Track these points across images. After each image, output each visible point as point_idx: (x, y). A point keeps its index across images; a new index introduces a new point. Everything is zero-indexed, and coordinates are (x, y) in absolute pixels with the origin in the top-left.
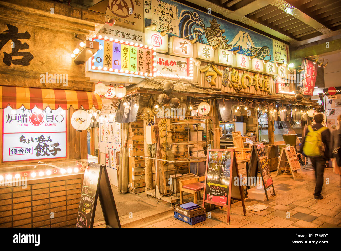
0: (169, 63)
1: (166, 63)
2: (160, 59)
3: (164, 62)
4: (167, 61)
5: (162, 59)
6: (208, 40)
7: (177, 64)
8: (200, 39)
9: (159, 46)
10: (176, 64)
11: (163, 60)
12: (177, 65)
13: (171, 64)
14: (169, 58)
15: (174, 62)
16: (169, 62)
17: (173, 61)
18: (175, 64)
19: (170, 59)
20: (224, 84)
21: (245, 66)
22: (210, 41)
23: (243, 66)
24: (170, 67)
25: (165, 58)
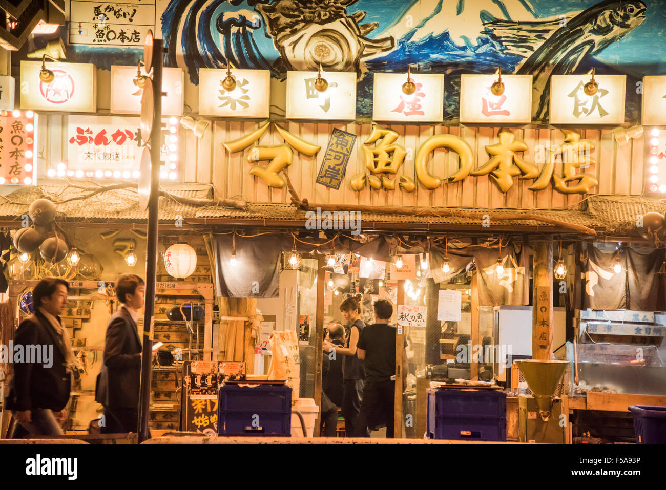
0: (110, 138)
1: (101, 139)
2: (80, 131)
3: (94, 136)
4: (104, 132)
5: (88, 130)
6: (277, 43)
7: (135, 137)
8: (243, 45)
9: (66, 100)
10: (131, 137)
11: (91, 133)
12: (136, 140)
13: (115, 139)
14: (109, 123)
15: (127, 132)
16: (109, 136)
17: (123, 130)
18: (128, 139)
19: (113, 126)
20: (324, 180)
21: (422, 113)
22: (286, 43)
23: (407, 114)
24: (113, 147)
25: (95, 126)
